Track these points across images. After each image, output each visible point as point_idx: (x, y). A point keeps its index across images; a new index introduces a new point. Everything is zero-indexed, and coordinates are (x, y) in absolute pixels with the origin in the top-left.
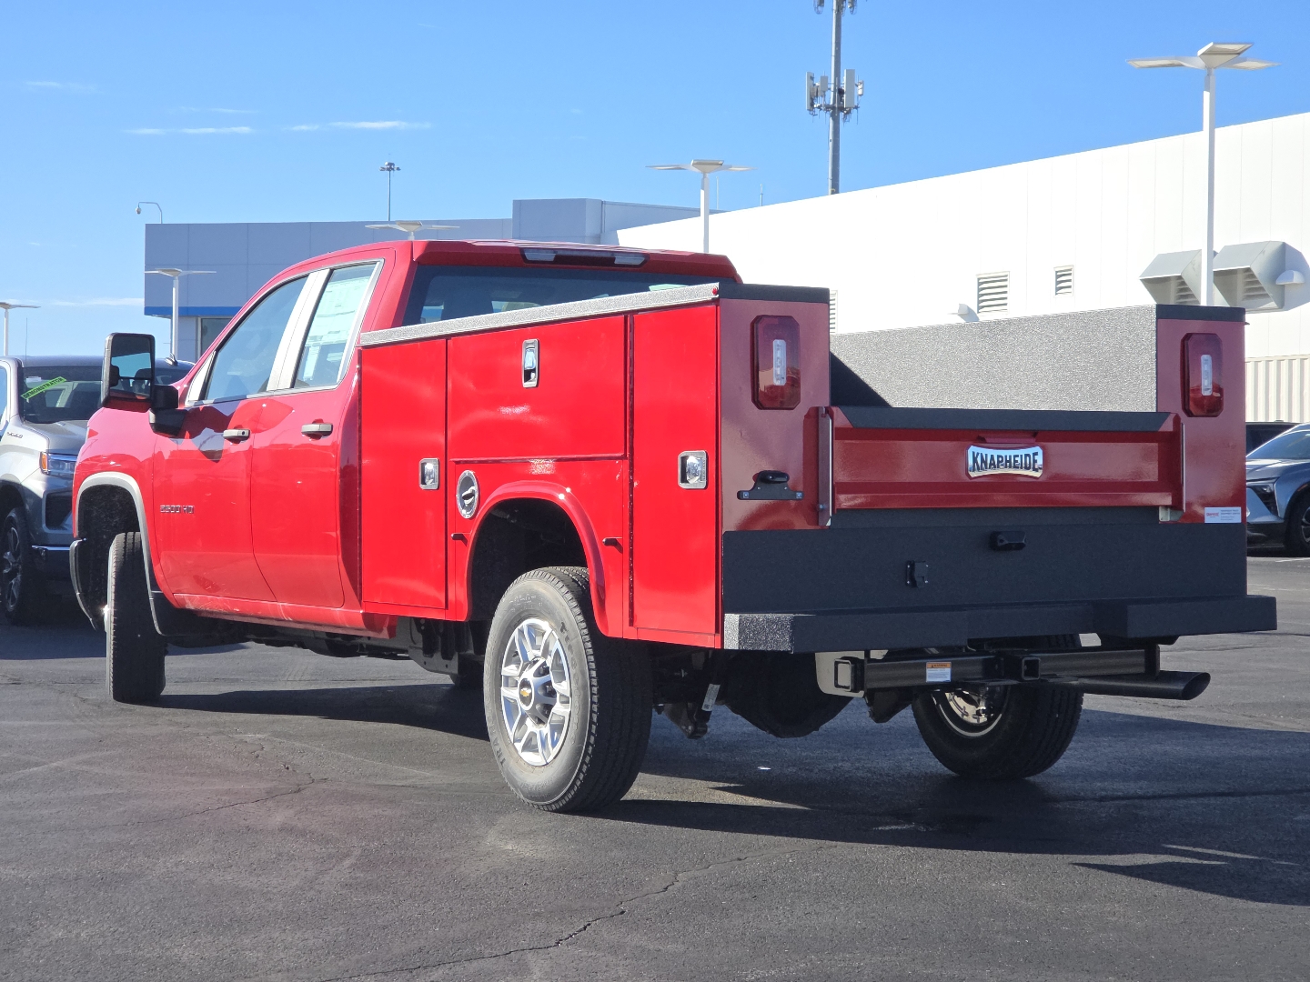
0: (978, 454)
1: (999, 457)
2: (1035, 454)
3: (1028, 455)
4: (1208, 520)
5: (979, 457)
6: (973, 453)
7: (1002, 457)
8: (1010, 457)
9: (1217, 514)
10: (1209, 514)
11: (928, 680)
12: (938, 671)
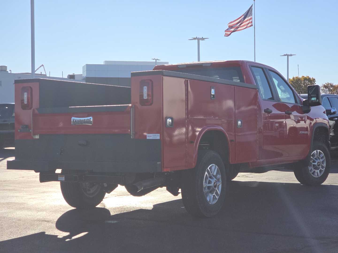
0: (74, 119)
1: (80, 120)
2: (91, 119)
3: (88, 119)
4: (148, 138)
5: (74, 120)
6: (73, 119)
7: (81, 120)
8: (83, 120)
9: (151, 136)
10: (148, 136)
11: (59, 180)
12: (61, 178)
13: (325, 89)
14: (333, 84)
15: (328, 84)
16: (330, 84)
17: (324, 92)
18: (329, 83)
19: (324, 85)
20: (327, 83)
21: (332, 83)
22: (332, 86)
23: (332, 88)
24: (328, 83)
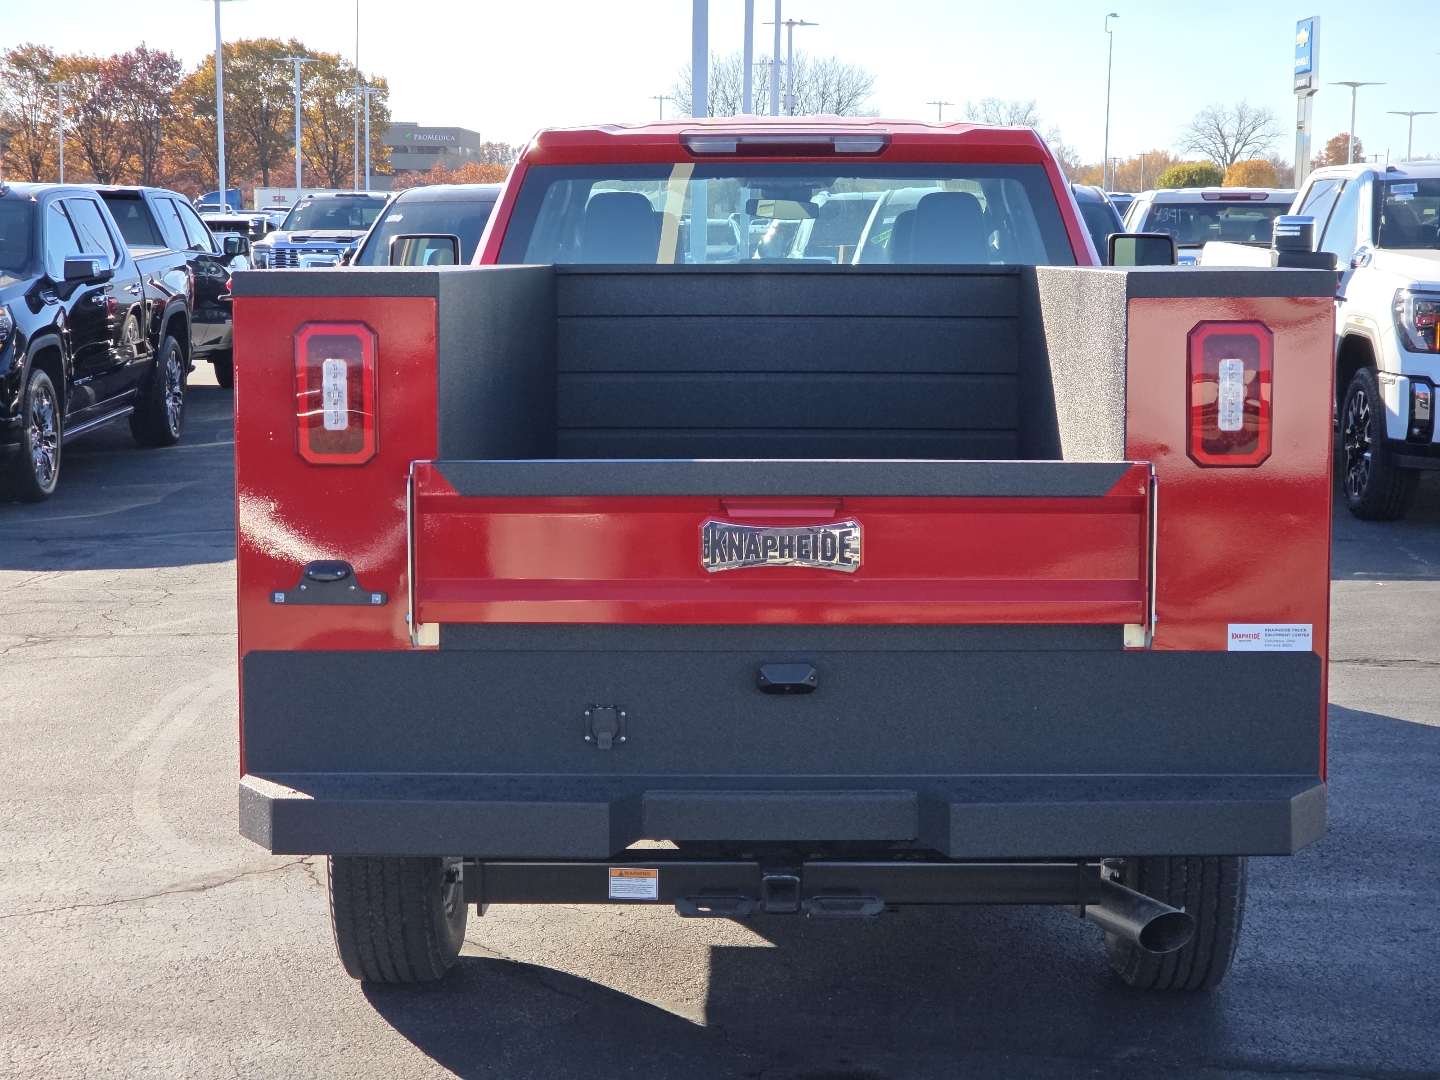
1: (767, 538)
2: (845, 533)
3: (829, 536)
4: (1234, 646)
7: (773, 540)
8: (790, 538)
9: (1256, 636)
11: (613, 894)
12: (634, 881)
13: (16, 72)
14: (50, 52)
15: (32, 50)
16: (38, 50)
17: (14, 86)
18: (35, 45)
19: (14, 54)
20: (24, 46)
21: (47, 48)
22: (46, 58)
23: (47, 70)
24: (28, 44)
